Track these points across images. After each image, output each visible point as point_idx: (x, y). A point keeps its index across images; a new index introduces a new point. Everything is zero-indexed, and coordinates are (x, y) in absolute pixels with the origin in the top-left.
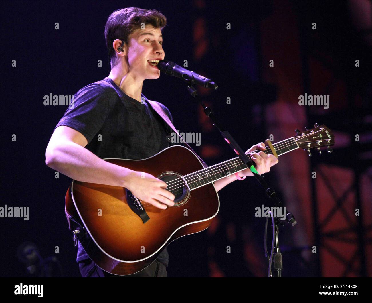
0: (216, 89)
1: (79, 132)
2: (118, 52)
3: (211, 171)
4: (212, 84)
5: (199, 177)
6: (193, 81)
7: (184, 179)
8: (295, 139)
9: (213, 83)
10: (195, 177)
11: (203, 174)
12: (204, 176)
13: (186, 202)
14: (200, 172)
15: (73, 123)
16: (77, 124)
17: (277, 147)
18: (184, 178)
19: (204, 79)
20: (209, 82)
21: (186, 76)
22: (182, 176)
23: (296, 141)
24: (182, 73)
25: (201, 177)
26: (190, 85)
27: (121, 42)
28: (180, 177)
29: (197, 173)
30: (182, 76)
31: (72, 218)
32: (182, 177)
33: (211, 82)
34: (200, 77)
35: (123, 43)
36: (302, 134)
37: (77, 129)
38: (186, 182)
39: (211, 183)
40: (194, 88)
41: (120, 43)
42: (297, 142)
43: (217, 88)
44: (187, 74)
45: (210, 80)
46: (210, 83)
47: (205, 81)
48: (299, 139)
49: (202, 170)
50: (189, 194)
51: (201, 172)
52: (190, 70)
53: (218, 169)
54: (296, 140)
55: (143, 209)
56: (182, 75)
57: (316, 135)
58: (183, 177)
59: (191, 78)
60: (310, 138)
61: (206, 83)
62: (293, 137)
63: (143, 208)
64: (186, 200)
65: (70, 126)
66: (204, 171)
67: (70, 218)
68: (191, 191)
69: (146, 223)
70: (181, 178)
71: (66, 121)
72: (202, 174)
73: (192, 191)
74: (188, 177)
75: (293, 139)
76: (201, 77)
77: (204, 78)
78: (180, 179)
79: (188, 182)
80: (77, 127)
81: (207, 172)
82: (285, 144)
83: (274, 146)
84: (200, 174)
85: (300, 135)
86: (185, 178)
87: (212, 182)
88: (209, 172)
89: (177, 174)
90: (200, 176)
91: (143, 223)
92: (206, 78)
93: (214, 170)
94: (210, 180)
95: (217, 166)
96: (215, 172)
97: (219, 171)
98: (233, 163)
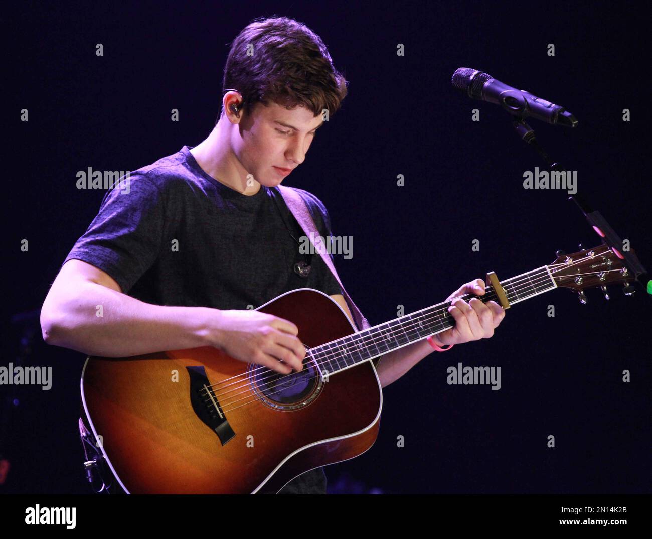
1: (104, 271)
3: (369, 338)
5: (344, 349)
7: (312, 355)
8: (548, 270)
10: (336, 350)
11: (352, 344)
12: (354, 349)
13: (312, 401)
14: (346, 340)
15: (92, 254)
16: (100, 256)
17: (510, 286)
18: (311, 353)
22: (309, 349)
23: (550, 274)
25: (347, 350)
29: (341, 342)
36: (567, 260)
37: (99, 265)
38: (315, 360)
42: (553, 275)
48: (558, 269)
49: (350, 336)
50: (321, 384)
51: (349, 339)
53: (384, 333)
54: (552, 271)
55: (222, 417)
57: (598, 261)
58: (310, 351)
60: (585, 267)
62: (546, 267)
63: (223, 415)
64: (314, 396)
65: (87, 261)
66: (355, 337)
69: (227, 445)
71: (80, 250)
72: (349, 345)
74: (319, 350)
75: (545, 269)
79: (319, 362)
80: (101, 262)
81: (361, 341)
82: (528, 280)
83: (502, 285)
84: (345, 344)
85: (563, 261)
86: (314, 352)
87: (370, 359)
88: (365, 339)
90: (345, 348)
91: (220, 443)
93: (374, 336)
94: (366, 356)
95: (381, 328)
96: (376, 341)
97: (385, 337)
98: (416, 321)
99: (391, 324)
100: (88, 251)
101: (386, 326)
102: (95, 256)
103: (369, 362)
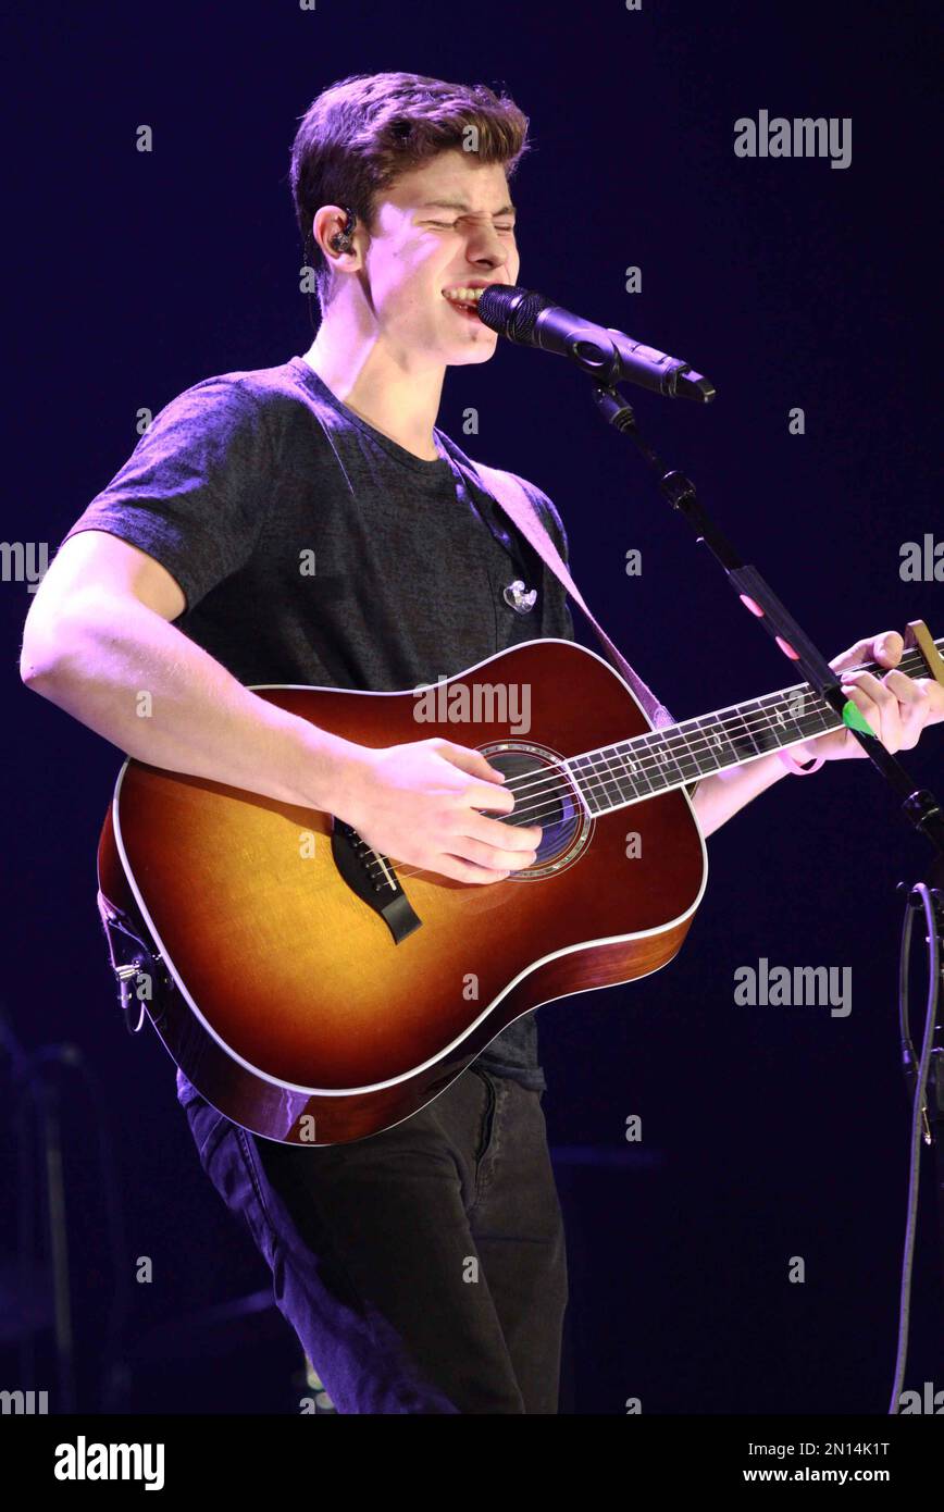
0: (706, 399)
2: (332, 255)
3: (681, 741)
4: (691, 382)
5: (631, 762)
6: (616, 367)
7: (570, 772)
9: (694, 376)
10: (615, 763)
11: (647, 753)
12: (651, 761)
13: (572, 862)
14: (635, 745)
15: (132, 523)
16: (147, 529)
18: (568, 768)
19: (661, 362)
20: (679, 373)
21: (589, 349)
22: (563, 760)
24: (571, 340)
25: (637, 764)
26: (604, 385)
27: (343, 216)
28: (554, 764)
29: (626, 748)
30: (575, 351)
31: (115, 922)
32: (560, 763)
33: (687, 372)
34: (646, 355)
35: (350, 222)
37: (146, 546)
38: (574, 782)
39: (679, 791)
40: (620, 396)
41: (340, 220)
43: (709, 396)
44: (590, 340)
45: (684, 363)
46: (683, 375)
47: (663, 368)
49: (644, 737)
50: (586, 830)
51: (642, 743)
52: (606, 326)
53: (708, 732)
55: (394, 888)
56: (575, 345)
58: (565, 763)
59: (610, 358)
61: (668, 376)
63: (397, 883)
64: (574, 853)
65: (122, 535)
66: (651, 740)
67: (110, 919)
68: (593, 820)
69: (406, 942)
70: (559, 767)
71: (105, 513)
72: (641, 754)
73: (598, 818)
74: (583, 762)
76: (649, 356)
77: (659, 355)
78: (553, 772)
79: (582, 785)
80: (148, 541)
81: (664, 747)
83: (939, 647)
84: (633, 751)
86: (572, 766)
87: (682, 785)
88: (673, 744)
89: (542, 752)
90: (633, 759)
91: (393, 942)
92: (670, 358)
93: (690, 738)
94: (674, 777)
95: (703, 723)
96: (694, 747)
97: (712, 741)
98: (771, 711)
99: (723, 717)
100: (122, 517)
101: (713, 720)
102: (137, 528)
103: (680, 790)
